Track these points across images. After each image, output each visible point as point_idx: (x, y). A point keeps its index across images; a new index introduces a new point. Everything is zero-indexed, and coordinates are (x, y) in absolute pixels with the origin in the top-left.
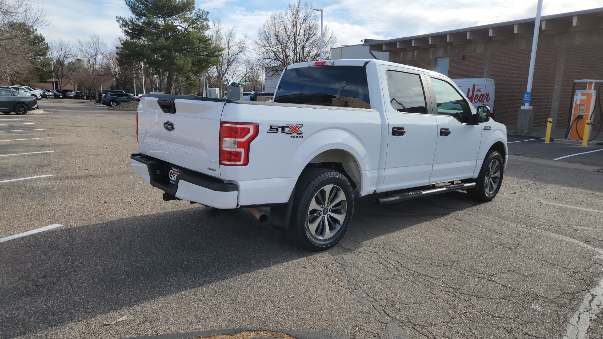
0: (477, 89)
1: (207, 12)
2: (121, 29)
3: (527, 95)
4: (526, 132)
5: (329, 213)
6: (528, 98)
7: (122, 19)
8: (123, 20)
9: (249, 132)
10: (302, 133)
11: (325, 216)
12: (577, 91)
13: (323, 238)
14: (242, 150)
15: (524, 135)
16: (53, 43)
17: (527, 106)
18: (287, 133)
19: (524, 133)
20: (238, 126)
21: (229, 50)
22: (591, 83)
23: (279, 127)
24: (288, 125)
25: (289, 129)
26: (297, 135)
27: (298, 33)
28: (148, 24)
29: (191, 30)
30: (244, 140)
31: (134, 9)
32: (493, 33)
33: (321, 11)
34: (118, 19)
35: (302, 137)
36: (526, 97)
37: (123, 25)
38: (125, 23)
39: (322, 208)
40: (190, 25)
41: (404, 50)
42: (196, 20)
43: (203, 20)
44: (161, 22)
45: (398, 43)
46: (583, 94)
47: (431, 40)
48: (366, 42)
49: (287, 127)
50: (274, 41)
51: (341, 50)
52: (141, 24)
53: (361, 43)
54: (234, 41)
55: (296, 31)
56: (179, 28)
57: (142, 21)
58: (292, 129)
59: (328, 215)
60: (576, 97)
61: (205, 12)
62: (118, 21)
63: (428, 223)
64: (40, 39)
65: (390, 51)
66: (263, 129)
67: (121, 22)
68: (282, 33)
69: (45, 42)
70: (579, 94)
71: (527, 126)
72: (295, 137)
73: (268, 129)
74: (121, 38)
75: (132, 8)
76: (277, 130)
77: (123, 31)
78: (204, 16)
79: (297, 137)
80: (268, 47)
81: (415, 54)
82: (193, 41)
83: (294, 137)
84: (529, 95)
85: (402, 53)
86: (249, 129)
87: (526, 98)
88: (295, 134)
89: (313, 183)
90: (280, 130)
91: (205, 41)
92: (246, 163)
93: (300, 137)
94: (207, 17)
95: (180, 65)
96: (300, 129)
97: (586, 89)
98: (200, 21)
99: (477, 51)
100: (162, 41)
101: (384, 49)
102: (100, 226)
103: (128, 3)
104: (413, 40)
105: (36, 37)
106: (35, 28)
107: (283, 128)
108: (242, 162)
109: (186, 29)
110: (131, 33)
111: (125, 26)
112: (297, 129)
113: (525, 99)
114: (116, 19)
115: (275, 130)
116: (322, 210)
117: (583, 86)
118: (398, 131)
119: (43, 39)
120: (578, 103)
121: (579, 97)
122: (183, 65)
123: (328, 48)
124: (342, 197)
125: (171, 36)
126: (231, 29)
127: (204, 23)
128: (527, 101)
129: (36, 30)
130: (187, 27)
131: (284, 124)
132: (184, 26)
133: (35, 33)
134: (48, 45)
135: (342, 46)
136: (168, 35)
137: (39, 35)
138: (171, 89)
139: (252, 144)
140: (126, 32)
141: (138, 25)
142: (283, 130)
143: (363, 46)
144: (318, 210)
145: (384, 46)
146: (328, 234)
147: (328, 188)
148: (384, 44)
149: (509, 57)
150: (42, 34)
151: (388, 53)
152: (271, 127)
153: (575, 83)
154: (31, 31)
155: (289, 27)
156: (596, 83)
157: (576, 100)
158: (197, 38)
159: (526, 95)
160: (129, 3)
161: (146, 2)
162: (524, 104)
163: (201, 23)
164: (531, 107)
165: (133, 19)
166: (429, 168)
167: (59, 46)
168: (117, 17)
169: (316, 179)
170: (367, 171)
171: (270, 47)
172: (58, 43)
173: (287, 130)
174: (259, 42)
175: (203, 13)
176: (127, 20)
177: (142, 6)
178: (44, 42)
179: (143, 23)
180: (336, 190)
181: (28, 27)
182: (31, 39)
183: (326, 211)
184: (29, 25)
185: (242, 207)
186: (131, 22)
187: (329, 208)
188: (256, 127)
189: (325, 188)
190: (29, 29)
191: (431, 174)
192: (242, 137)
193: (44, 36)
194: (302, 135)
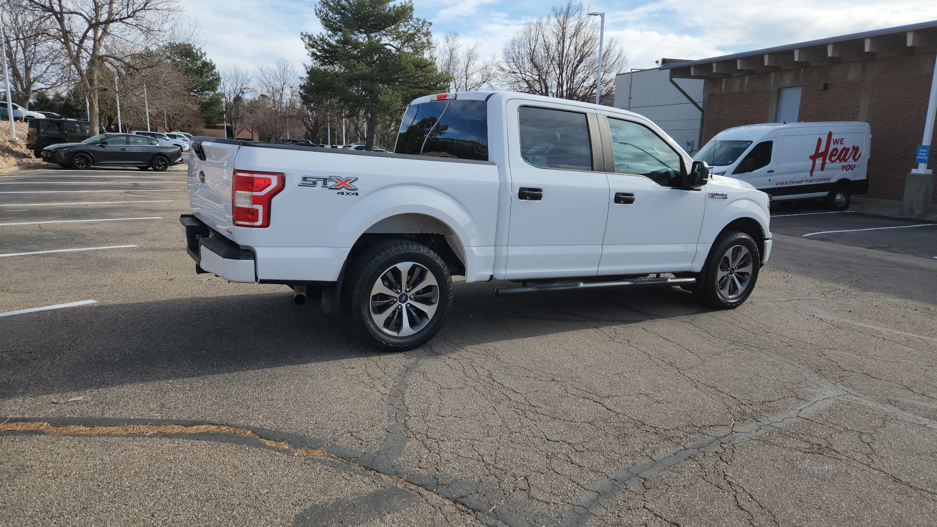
0: (836, 139)
1: (429, 23)
2: (307, 51)
3: (923, 151)
4: (918, 212)
5: (409, 301)
6: (925, 156)
7: (309, 36)
8: (310, 38)
9: (270, 185)
10: (356, 189)
11: (404, 305)
13: (398, 334)
14: (260, 208)
15: (914, 217)
16: (228, 74)
17: (922, 169)
18: (330, 188)
19: (916, 215)
20: (255, 176)
21: (467, 79)
23: (319, 179)
24: (332, 178)
25: (334, 183)
26: (348, 192)
27: (565, 51)
28: (345, 42)
29: (406, 50)
30: (263, 193)
31: (327, 23)
32: (872, 45)
33: (601, 15)
34: (303, 37)
35: (357, 194)
36: (922, 154)
37: (309, 45)
38: (312, 43)
39: (398, 293)
40: (404, 43)
41: (728, 76)
42: (412, 35)
43: (422, 36)
44: (362, 38)
45: (714, 65)
47: (769, 59)
48: (665, 64)
49: (330, 179)
50: (528, 65)
51: (631, 77)
52: (334, 43)
53: (656, 66)
54: (475, 65)
55: (563, 48)
56: (388, 47)
57: (337, 38)
58: (340, 183)
59: (408, 303)
61: (427, 24)
62: (302, 39)
63: (591, 331)
64: (208, 67)
65: (706, 78)
66: (292, 181)
67: (307, 40)
68: (541, 51)
69: (216, 71)
71: (920, 203)
72: (345, 193)
73: (300, 181)
74: (305, 64)
75: (324, 19)
76: (315, 183)
77: (310, 54)
78: (425, 28)
79: (348, 194)
80: (518, 74)
81: (746, 82)
82: (406, 68)
83: (343, 193)
84: (926, 151)
85: (724, 80)
86: (270, 180)
87: (921, 156)
88: (344, 190)
89: (378, 257)
90: (320, 183)
91: (425, 67)
92: (266, 224)
93: (352, 194)
94: (429, 30)
95: (386, 102)
96: (353, 184)
98: (419, 37)
99: (849, 75)
100: (363, 68)
101: (692, 74)
102: (140, 305)
103: (318, 12)
104: (739, 59)
105: (205, 64)
106: (203, 52)
107: (325, 180)
108: (260, 222)
109: (398, 50)
110: (321, 56)
111: (313, 47)
112: (347, 183)
113: (920, 158)
114: (300, 36)
115: (312, 183)
116: (398, 296)
118: (530, 194)
119: (213, 68)
122: (389, 103)
123: (613, 75)
124: (430, 280)
125: (377, 60)
126: (471, 47)
127: (424, 40)
128: (923, 161)
129: (205, 54)
130: (399, 46)
131: (326, 176)
132: (394, 45)
133: (204, 58)
134: (219, 76)
135: (633, 71)
136: (372, 58)
137: (208, 61)
138: (374, 138)
139: (275, 200)
140: (314, 54)
141: (329, 44)
142: (325, 184)
143: (659, 70)
144: (392, 297)
145: (692, 69)
146: (407, 329)
147: (404, 267)
148: (692, 66)
149: (902, 87)
150: (212, 60)
151: (703, 81)
152: (305, 179)
154: (198, 56)
155: (553, 41)
158: (412, 62)
159: (921, 150)
160: (320, 13)
161: (343, 11)
162: (918, 165)
163: (420, 39)
164: (930, 172)
165: (323, 37)
166: (596, 250)
167: (234, 76)
168: (302, 34)
169: (383, 254)
170: (472, 248)
171: (521, 74)
172: (233, 73)
173: (330, 184)
174: (505, 66)
175: (423, 24)
176: (316, 37)
177: (337, 16)
178: (214, 70)
179: (337, 41)
180: (420, 270)
181: (195, 51)
182: (198, 67)
183: (404, 298)
184: (197, 47)
185: (263, 282)
186: (321, 40)
187: (409, 294)
188: (282, 178)
189: (399, 266)
190: (196, 53)
191: (600, 260)
192: (261, 191)
193: (214, 62)
194: (356, 192)
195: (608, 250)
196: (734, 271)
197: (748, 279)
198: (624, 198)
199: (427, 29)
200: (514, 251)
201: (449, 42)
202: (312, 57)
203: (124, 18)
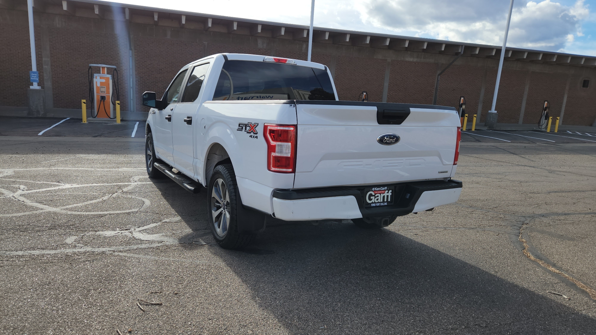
3: (34, 75)
4: (42, 113)
6: (36, 78)
12: (95, 75)
15: (40, 116)
17: (36, 86)
19: (41, 115)
22: (103, 68)
36: (34, 77)
46: (101, 78)
60: (95, 80)
70: (98, 78)
71: (42, 107)
84: (36, 75)
87: (33, 78)
97: (100, 73)
113: (33, 79)
117: (98, 71)
120: (99, 85)
121: (98, 80)
128: (35, 81)
153: (90, 67)
156: (108, 68)
157: (96, 82)
159: (32, 74)
162: (33, 83)
164: (41, 88)
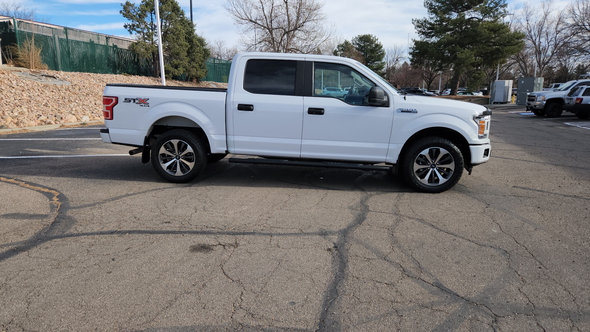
2: (416, 31)
7: (418, 20)
8: (418, 22)
9: (112, 102)
10: (148, 104)
11: (178, 161)
13: (174, 174)
14: (109, 111)
16: (390, 49)
18: (137, 103)
23: (132, 99)
25: (139, 101)
28: (442, 20)
29: (486, 19)
30: (110, 105)
34: (413, 22)
35: (149, 106)
37: (417, 26)
38: (419, 24)
40: (485, 15)
42: (492, 8)
43: (500, 7)
44: (455, 16)
49: (137, 99)
52: (434, 22)
56: (474, 19)
58: (141, 101)
59: (180, 160)
62: (413, 23)
64: (379, 47)
66: (121, 100)
67: (416, 23)
69: (383, 49)
73: (124, 100)
74: (414, 39)
75: (429, 8)
76: (130, 101)
79: (145, 106)
82: (481, 33)
83: (142, 106)
86: (112, 100)
88: (143, 104)
89: (160, 136)
90: (132, 101)
92: (112, 119)
95: (462, 58)
96: (147, 101)
105: (377, 45)
106: (376, 38)
107: (134, 100)
108: (109, 118)
109: (480, 20)
110: (425, 32)
111: (420, 27)
112: (144, 101)
116: (175, 156)
118: (245, 108)
119: (382, 47)
124: (189, 149)
127: (502, 10)
129: (377, 39)
130: (482, 17)
131: (135, 98)
133: (376, 42)
134: (384, 51)
137: (379, 43)
139: (114, 108)
140: (421, 32)
141: (430, 24)
144: (171, 156)
146: (179, 173)
150: (381, 43)
152: (126, 99)
154: (373, 41)
160: (427, 4)
163: (498, 10)
167: (394, 50)
168: (413, 20)
170: (211, 135)
172: (393, 49)
173: (137, 101)
176: (421, 21)
179: (436, 21)
180: (184, 144)
181: (372, 38)
182: (373, 48)
183: (178, 157)
184: (373, 36)
185: (113, 143)
186: (425, 21)
187: (180, 156)
188: (117, 98)
189: (173, 141)
190: (373, 40)
191: (301, 148)
192: (109, 104)
193: (382, 44)
194: (148, 105)
195: (305, 142)
196: (436, 166)
197: (452, 173)
198: (316, 111)
199: (504, 2)
200: (237, 138)
201: (545, 7)
202: (419, 33)
203: (298, 28)
